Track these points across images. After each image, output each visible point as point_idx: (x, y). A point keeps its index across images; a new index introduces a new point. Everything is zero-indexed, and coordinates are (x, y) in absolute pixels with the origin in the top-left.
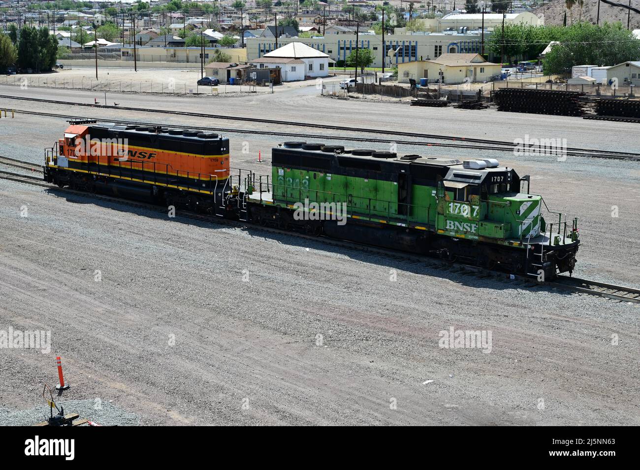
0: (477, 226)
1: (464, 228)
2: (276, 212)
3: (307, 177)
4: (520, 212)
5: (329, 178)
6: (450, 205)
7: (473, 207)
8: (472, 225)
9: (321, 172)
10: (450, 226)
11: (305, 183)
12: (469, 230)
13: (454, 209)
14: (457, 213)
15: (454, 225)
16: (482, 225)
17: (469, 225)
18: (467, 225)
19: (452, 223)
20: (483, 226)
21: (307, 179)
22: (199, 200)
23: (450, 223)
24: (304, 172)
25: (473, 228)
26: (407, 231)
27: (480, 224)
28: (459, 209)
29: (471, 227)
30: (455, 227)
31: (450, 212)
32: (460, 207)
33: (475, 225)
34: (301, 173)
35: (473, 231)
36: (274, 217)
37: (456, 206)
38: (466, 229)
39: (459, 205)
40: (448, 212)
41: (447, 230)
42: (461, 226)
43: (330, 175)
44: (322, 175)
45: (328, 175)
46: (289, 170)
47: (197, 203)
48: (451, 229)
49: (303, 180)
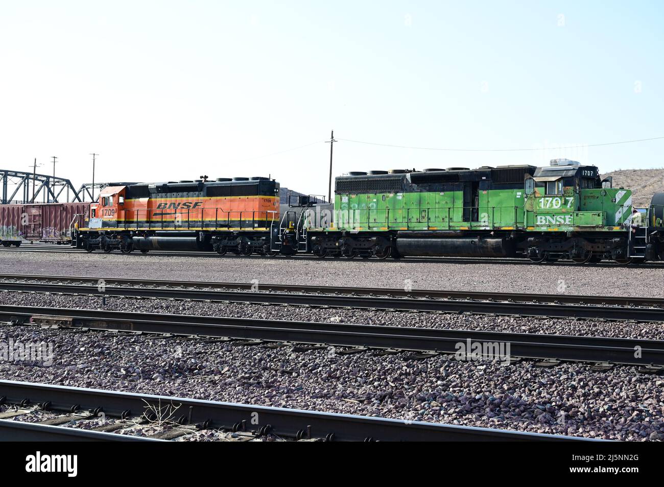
0: (572, 217)
1: (556, 220)
2: (339, 238)
3: (375, 200)
4: (615, 200)
5: (400, 198)
6: (540, 200)
7: (567, 198)
8: (566, 216)
9: (390, 192)
10: (541, 222)
11: (373, 206)
12: (562, 222)
13: (545, 204)
14: (549, 207)
15: (546, 219)
16: (577, 215)
17: (563, 217)
18: (560, 218)
19: (543, 218)
20: (580, 216)
21: (374, 202)
22: (251, 239)
23: (541, 218)
24: (371, 195)
25: (567, 220)
26: (492, 233)
27: (575, 214)
28: (551, 203)
29: (565, 219)
30: (546, 222)
31: (541, 207)
32: (552, 200)
33: (570, 216)
34: (368, 197)
35: (567, 222)
36: (337, 244)
37: (547, 201)
38: (559, 222)
39: (551, 199)
40: (538, 208)
41: (538, 226)
42: (553, 219)
43: (401, 194)
44: (391, 195)
45: (398, 194)
46: (353, 196)
47: (249, 243)
48: (542, 224)
49: (369, 204)
